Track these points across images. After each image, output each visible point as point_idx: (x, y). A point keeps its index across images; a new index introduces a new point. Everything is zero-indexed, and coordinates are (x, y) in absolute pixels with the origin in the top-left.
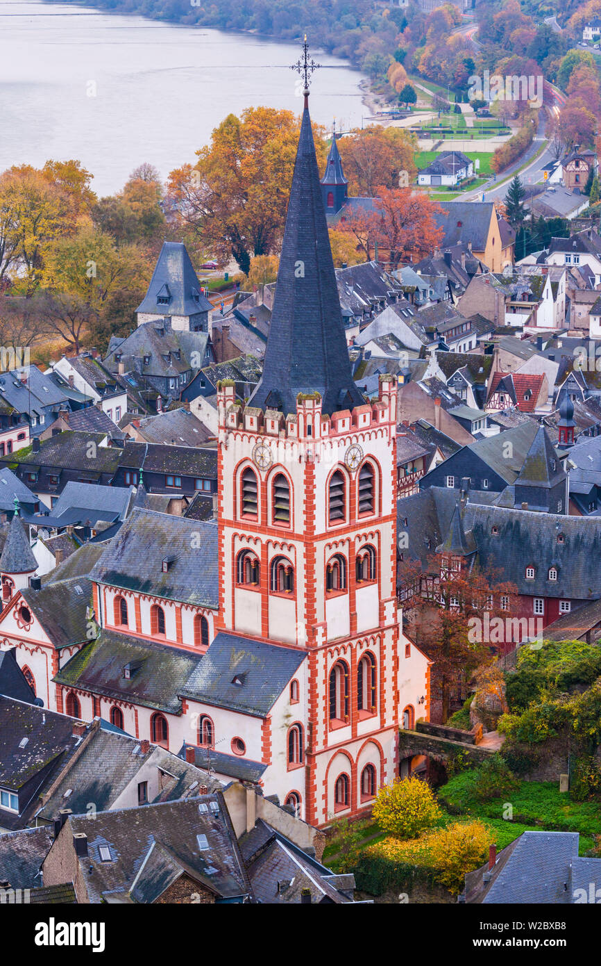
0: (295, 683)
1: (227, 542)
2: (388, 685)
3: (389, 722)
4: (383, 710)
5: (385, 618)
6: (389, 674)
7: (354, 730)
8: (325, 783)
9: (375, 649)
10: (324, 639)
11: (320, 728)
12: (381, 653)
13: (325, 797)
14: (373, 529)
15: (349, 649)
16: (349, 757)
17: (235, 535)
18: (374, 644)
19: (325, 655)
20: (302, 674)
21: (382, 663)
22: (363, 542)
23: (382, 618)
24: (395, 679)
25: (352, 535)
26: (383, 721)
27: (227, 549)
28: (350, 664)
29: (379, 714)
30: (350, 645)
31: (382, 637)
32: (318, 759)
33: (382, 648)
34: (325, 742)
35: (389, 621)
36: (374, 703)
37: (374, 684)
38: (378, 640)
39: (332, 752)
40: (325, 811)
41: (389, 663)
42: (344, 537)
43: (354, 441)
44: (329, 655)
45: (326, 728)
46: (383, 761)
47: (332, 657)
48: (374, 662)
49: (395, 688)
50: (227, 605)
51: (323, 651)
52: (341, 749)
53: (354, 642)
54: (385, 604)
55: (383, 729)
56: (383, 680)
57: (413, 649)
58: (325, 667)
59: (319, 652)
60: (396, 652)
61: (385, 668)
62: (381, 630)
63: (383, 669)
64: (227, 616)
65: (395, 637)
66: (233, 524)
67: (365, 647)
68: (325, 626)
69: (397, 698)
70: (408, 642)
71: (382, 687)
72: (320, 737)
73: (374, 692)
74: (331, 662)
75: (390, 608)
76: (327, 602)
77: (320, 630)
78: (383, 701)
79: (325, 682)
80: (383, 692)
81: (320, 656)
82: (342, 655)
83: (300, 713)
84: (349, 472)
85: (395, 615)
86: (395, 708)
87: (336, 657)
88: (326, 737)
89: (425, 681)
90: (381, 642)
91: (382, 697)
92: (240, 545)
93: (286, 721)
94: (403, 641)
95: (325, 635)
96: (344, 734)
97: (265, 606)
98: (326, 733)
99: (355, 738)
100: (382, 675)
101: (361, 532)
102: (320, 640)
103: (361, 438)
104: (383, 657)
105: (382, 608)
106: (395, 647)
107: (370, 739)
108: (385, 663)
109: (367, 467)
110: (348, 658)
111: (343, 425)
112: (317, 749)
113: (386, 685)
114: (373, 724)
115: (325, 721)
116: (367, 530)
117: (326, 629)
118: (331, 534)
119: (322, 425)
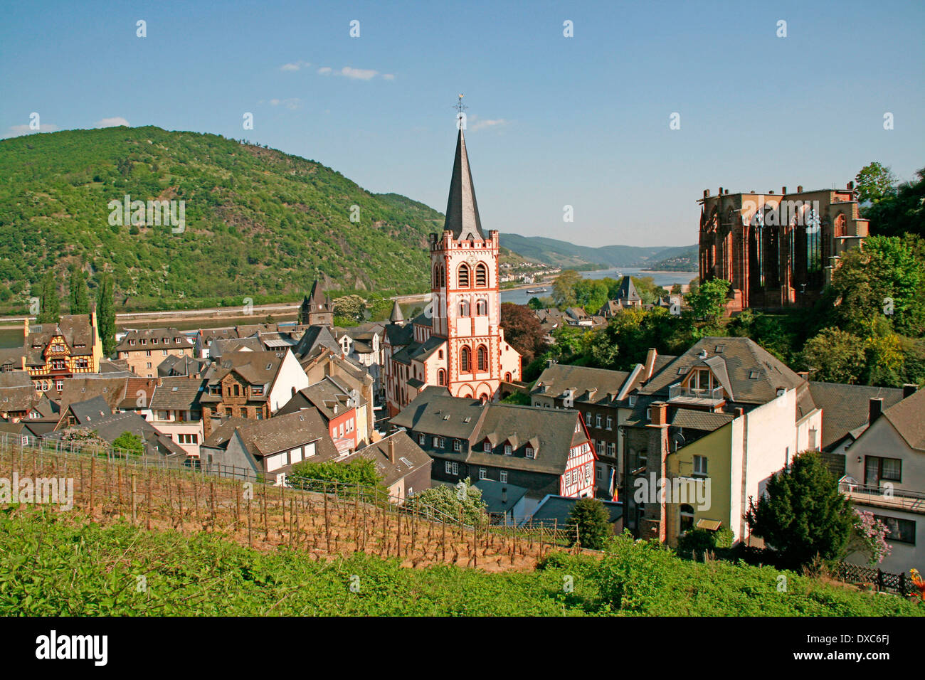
0: (441, 352)
2: (495, 361)
3: (495, 377)
4: (491, 371)
5: (492, 331)
6: (495, 355)
7: (474, 377)
9: (487, 344)
10: (456, 335)
11: (454, 373)
12: (490, 346)
14: (485, 292)
15: (471, 341)
16: (472, 388)
18: (486, 341)
19: (456, 342)
20: (444, 347)
21: (490, 351)
22: (479, 297)
23: (490, 331)
24: (498, 359)
25: (473, 293)
26: (491, 376)
28: (472, 347)
29: (489, 372)
31: (490, 339)
32: (452, 385)
33: (490, 344)
34: (457, 378)
35: (494, 332)
36: (487, 367)
37: (487, 359)
38: (488, 340)
39: (461, 384)
41: (495, 351)
42: (468, 293)
43: (472, 253)
44: (459, 342)
45: (458, 372)
46: (492, 393)
47: (461, 343)
48: (486, 349)
49: (499, 362)
51: (455, 340)
52: (466, 383)
53: (474, 339)
54: (492, 326)
55: (492, 379)
56: (491, 358)
57: (510, 347)
58: (457, 346)
59: (453, 339)
60: (499, 347)
62: (490, 336)
63: (491, 353)
65: (499, 341)
67: (480, 342)
68: (456, 329)
69: (501, 367)
70: (507, 344)
71: (491, 361)
72: (454, 376)
73: (487, 363)
74: (460, 345)
75: (495, 328)
76: (458, 319)
77: (453, 330)
78: (491, 367)
79: (456, 353)
80: (491, 363)
81: (453, 341)
82: (466, 343)
83: (443, 364)
84: (469, 266)
85: (498, 331)
86: (499, 371)
87: (463, 343)
88: (457, 376)
89: (518, 363)
90: (490, 342)
91: (491, 365)
93: (436, 366)
94: (504, 344)
95: (456, 332)
96: (469, 377)
98: (457, 374)
99: (475, 380)
100: (491, 356)
101: (478, 292)
102: (453, 334)
103: (476, 253)
104: (491, 348)
105: (490, 327)
106: (498, 345)
107: (484, 382)
108: (492, 351)
109: (481, 266)
110: (470, 345)
111: (466, 246)
112: (452, 381)
113: (493, 361)
114: (486, 376)
115: (457, 369)
116: (481, 292)
117: (457, 330)
118: (460, 291)
119: (453, 245)
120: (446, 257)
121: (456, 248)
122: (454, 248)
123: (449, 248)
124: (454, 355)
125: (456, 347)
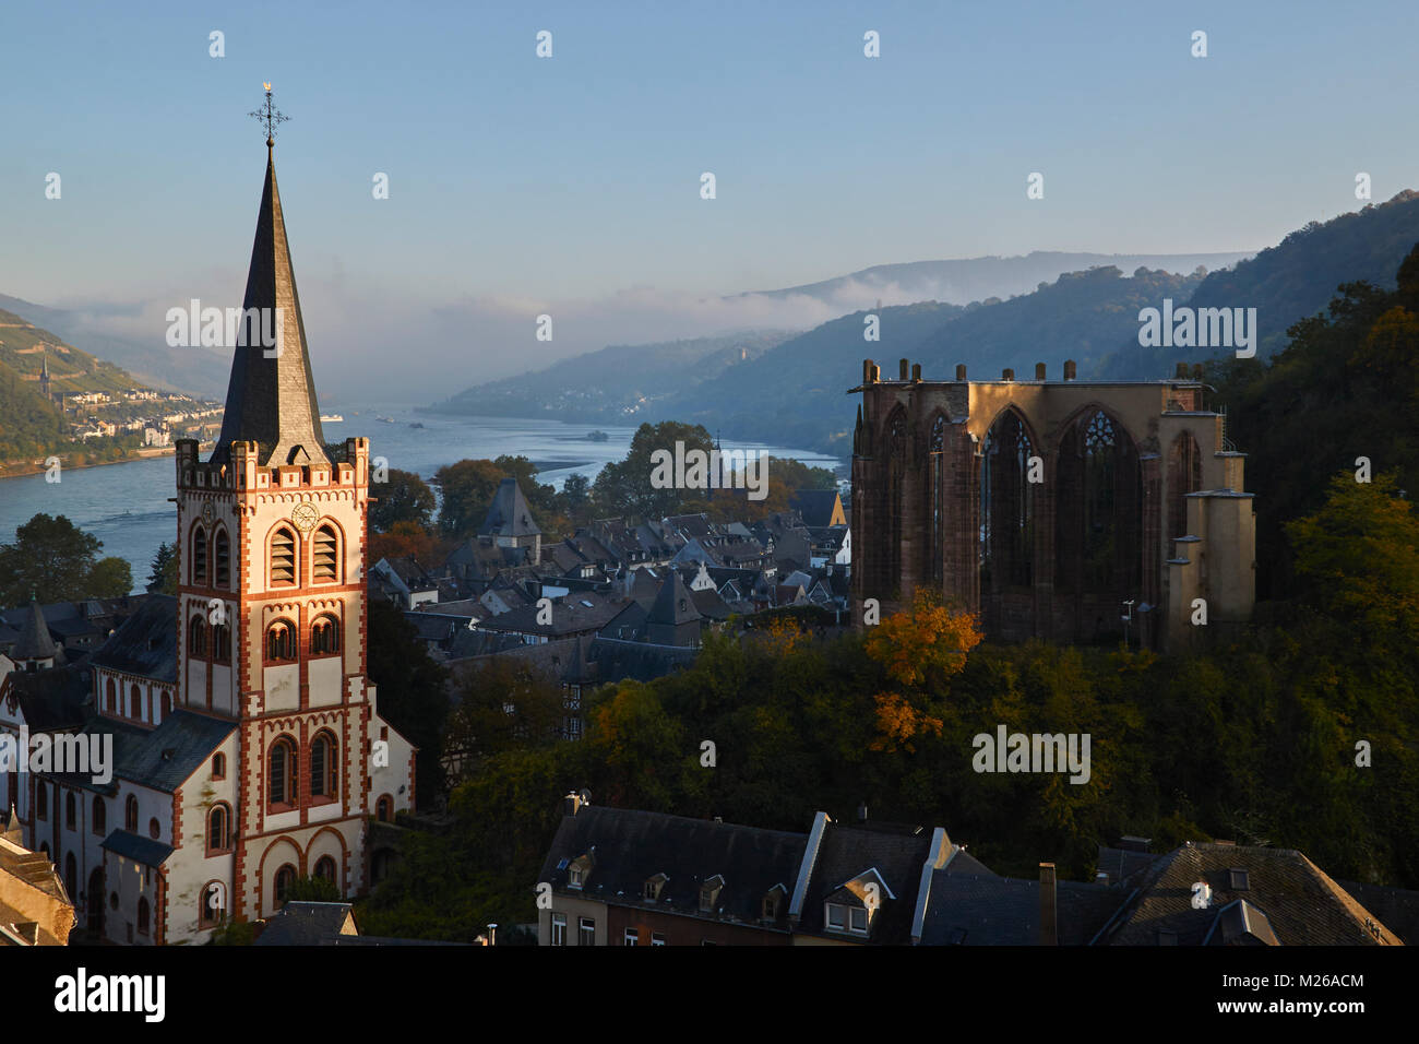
0: (219, 762)
1: (183, 609)
2: (354, 769)
3: (355, 810)
4: (346, 797)
5: (350, 694)
6: (355, 756)
7: (304, 816)
8: (259, 873)
9: (337, 728)
10: (260, 710)
11: (253, 810)
12: (345, 732)
13: (259, 890)
14: (334, 596)
15: (297, 724)
16: (296, 846)
17: (189, 600)
18: (335, 721)
19: (261, 728)
20: (228, 746)
21: (345, 744)
22: (320, 609)
23: (346, 694)
24: (364, 763)
25: (304, 600)
26: (346, 809)
27: (182, 618)
28: (298, 740)
29: (340, 800)
30: (300, 720)
31: (346, 715)
32: (248, 845)
33: (346, 727)
34: (260, 826)
35: (356, 697)
36: (336, 788)
37: (336, 767)
38: (340, 718)
39: (270, 839)
40: (258, 906)
41: (355, 744)
42: (293, 600)
43: (306, 498)
44: (267, 728)
45: (262, 810)
46: (346, 854)
47: (272, 731)
48: (335, 742)
49: (364, 772)
50: (182, 679)
51: (259, 723)
52: (282, 835)
53: (305, 717)
54: (350, 679)
55: (345, 817)
56: (347, 763)
57: (390, 731)
58: (262, 741)
59: (252, 723)
60: (365, 734)
61: (349, 750)
62: (344, 706)
63: (347, 750)
64: (182, 689)
65: (366, 716)
66: (189, 589)
67: (321, 724)
68: (261, 694)
69: (367, 784)
70: (384, 724)
71: (345, 770)
72: (252, 820)
73: (336, 776)
74: (270, 737)
75: (357, 685)
76: (266, 669)
77: (255, 699)
78: (346, 786)
79: (260, 757)
80: (346, 776)
81: (254, 727)
82: (287, 729)
83: (225, 790)
84: (298, 532)
85: (364, 693)
86: (364, 795)
87: (278, 731)
88: (262, 820)
89: (409, 769)
90: (344, 721)
91: (345, 781)
92: (194, 611)
93: (205, 799)
94: (377, 723)
95: (261, 704)
96: (291, 818)
97: (210, 675)
98: (261, 816)
99: (304, 824)
100: (345, 757)
101: (317, 597)
102: (253, 710)
103: (315, 497)
104: (346, 737)
105: (345, 684)
106: (363, 728)
107: (326, 826)
108: (349, 744)
109: (326, 529)
110: (296, 733)
111: (291, 480)
112: (248, 833)
113: (350, 769)
114: (332, 810)
115: (260, 803)
116: (325, 597)
117: (263, 699)
118: (272, 595)
119: (259, 476)
120: (238, 511)
121: (266, 485)
122: (260, 485)
123: (250, 485)
124: (254, 766)
125: (260, 740)
